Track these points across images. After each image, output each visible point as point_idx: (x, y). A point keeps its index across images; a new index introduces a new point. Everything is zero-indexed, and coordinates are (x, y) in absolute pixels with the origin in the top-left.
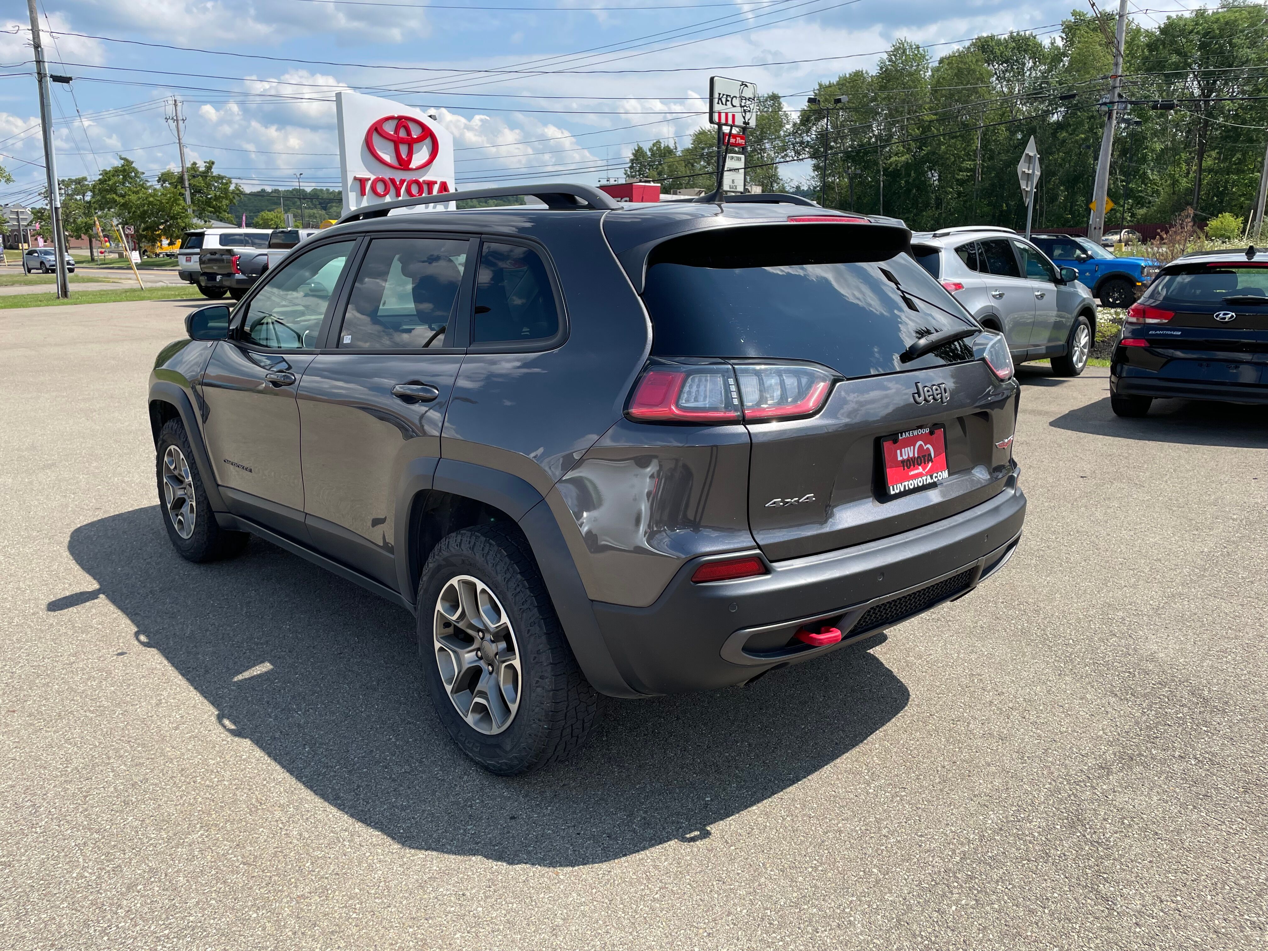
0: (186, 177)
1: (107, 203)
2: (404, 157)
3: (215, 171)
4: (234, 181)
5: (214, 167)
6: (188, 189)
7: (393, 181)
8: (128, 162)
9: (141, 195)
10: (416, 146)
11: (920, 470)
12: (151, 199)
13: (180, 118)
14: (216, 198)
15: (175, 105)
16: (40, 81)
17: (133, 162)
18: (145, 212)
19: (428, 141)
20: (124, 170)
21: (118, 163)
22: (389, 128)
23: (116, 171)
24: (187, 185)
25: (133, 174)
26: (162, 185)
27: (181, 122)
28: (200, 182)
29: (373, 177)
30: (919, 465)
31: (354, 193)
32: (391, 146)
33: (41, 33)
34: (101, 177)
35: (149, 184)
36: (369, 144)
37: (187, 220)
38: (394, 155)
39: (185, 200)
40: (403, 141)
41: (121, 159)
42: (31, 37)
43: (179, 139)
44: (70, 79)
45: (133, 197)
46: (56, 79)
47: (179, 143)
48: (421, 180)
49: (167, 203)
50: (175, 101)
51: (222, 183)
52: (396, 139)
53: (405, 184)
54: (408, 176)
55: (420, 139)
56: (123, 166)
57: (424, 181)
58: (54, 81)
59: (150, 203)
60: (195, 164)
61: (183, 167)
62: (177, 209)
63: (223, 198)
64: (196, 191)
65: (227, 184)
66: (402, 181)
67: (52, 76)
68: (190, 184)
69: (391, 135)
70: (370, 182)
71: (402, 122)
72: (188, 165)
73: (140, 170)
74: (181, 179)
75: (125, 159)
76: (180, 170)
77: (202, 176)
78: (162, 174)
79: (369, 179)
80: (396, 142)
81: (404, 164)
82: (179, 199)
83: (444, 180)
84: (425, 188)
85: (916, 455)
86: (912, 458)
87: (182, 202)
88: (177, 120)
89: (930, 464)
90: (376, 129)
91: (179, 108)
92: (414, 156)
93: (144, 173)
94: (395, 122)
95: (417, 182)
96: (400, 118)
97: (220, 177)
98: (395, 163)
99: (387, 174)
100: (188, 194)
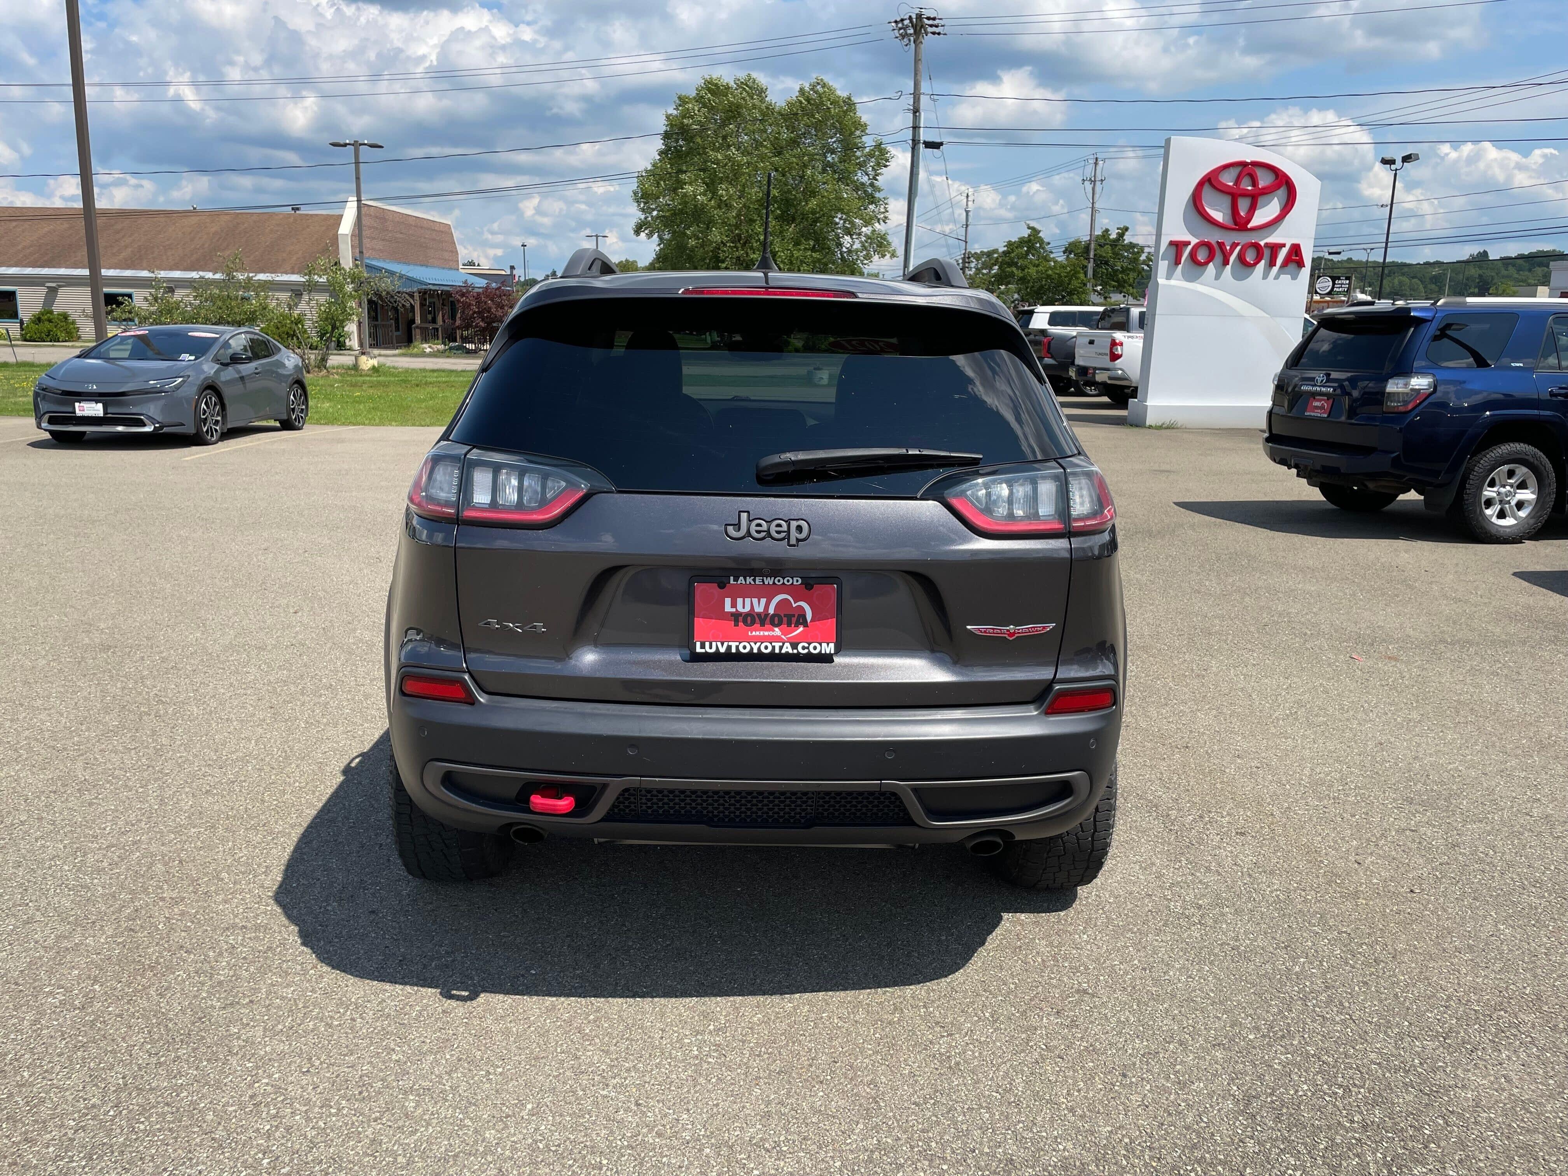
0: (1092, 246)
1: (1006, 277)
2: (1242, 214)
3: (1128, 239)
4: (1147, 250)
5: (1127, 233)
6: (1092, 261)
7: (1221, 245)
8: (1035, 231)
9: (1040, 268)
10: (1261, 200)
11: (777, 631)
12: (1050, 272)
13: (1099, 177)
14: (1124, 270)
15: (1096, 164)
16: (913, 149)
17: (1040, 231)
18: (1042, 287)
19: (1282, 192)
20: (1030, 241)
21: (1026, 233)
22: (1228, 179)
23: (1022, 242)
24: (1092, 256)
25: (1038, 245)
26: (1068, 256)
27: (1098, 183)
28: (1107, 252)
29: (1194, 241)
30: (777, 626)
31: (1167, 262)
32: (1226, 201)
33: (922, 97)
34: (1005, 249)
35: (1052, 256)
36: (1196, 199)
37: (1083, 296)
38: (1229, 211)
39: (1086, 274)
40: (1245, 194)
41: (1029, 228)
42: (912, 102)
43: (1093, 203)
44: (941, 144)
45: (1032, 271)
46: (930, 145)
47: (1093, 208)
48: (1262, 243)
49: (1066, 277)
50: (1097, 159)
51: (1133, 253)
52: (1234, 191)
53: (1239, 248)
54: (1243, 238)
55: (1268, 191)
56: (1029, 236)
57: (1267, 245)
58: (926, 147)
59: (1049, 276)
60: (1107, 230)
61: (1091, 235)
62: (1075, 283)
63: (1130, 270)
64: (1101, 262)
65: (1138, 252)
66: (1234, 245)
67: (925, 143)
68: (1095, 255)
69: (1229, 186)
70: (1190, 247)
71: (1247, 169)
72: (1098, 232)
73: (1046, 240)
74: (1087, 248)
75: (1033, 229)
76: (1088, 238)
77: (1111, 245)
78: (1070, 244)
79: (1188, 243)
80: (1234, 195)
81: (1240, 224)
82: (1079, 272)
83: (1296, 242)
84: (1267, 253)
85: (771, 611)
86: (759, 614)
87: (1082, 276)
88: (1095, 181)
89: (801, 629)
90: (1210, 180)
91: (1099, 168)
92: (1257, 212)
93: (1049, 243)
94: (1238, 170)
95: (1256, 246)
96: (1243, 164)
97: (1132, 246)
98: (1229, 222)
99: (1214, 237)
100: (1091, 266)
